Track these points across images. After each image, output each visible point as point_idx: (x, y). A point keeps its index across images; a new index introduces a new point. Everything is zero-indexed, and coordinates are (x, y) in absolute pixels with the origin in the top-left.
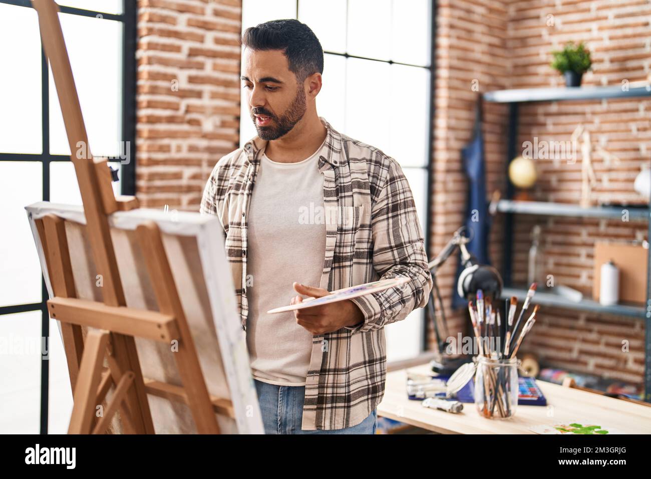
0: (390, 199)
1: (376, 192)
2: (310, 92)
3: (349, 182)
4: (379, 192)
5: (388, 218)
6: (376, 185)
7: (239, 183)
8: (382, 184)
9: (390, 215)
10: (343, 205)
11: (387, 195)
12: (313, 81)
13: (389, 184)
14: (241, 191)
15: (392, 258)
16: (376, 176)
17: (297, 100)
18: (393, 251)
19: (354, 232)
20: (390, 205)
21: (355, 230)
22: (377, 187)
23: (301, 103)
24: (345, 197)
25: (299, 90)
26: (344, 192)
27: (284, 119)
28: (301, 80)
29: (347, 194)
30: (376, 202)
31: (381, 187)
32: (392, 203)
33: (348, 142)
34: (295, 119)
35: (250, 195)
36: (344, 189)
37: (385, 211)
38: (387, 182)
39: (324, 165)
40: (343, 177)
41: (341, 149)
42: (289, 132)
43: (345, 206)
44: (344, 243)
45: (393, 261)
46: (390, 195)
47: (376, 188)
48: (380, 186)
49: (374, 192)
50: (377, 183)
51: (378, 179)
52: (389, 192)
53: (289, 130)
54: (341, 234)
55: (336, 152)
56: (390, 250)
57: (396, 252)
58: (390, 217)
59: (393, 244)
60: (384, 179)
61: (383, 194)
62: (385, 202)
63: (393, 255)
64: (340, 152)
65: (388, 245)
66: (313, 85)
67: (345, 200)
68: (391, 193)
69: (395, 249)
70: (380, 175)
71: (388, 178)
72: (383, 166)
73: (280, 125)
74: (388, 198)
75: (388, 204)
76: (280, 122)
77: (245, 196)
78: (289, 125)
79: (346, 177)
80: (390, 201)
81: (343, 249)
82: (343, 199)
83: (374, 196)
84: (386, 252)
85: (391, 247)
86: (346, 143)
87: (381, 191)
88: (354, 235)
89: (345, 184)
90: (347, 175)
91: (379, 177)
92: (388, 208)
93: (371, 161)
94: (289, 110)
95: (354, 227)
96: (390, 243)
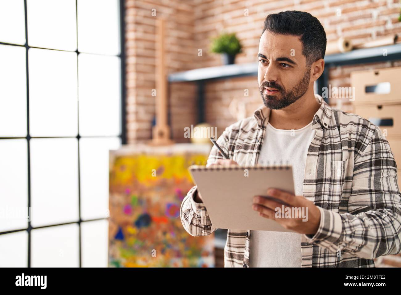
0: (374, 156)
1: (361, 147)
2: (314, 74)
3: (338, 142)
4: (364, 147)
5: (371, 171)
6: (362, 142)
7: (247, 144)
8: (367, 141)
9: (373, 168)
10: (333, 160)
11: (372, 151)
12: (317, 66)
13: (374, 142)
14: (249, 151)
15: (369, 200)
16: (363, 135)
17: (304, 80)
18: (371, 194)
19: (341, 183)
20: (373, 160)
21: (343, 181)
22: (363, 143)
23: (306, 82)
24: (334, 153)
25: (307, 71)
26: (334, 149)
27: (290, 94)
28: (310, 64)
29: (336, 151)
30: (360, 155)
31: (366, 144)
32: (375, 159)
33: (338, 112)
34: (299, 96)
35: (258, 153)
36: (334, 147)
37: (368, 164)
38: (372, 141)
39: (316, 123)
40: (333, 138)
41: (331, 117)
42: (291, 105)
43: (334, 160)
44: (333, 192)
45: (370, 203)
46: (374, 152)
47: (361, 144)
48: (366, 142)
49: (360, 147)
50: (363, 140)
51: (364, 137)
52: (374, 149)
53: (291, 103)
54: (330, 184)
55: (328, 117)
56: (369, 193)
57: (374, 196)
58: (373, 170)
59: (372, 188)
60: (370, 138)
61: (368, 149)
62: (369, 157)
63: (371, 198)
64: (330, 118)
65: (367, 188)
66: (317, 69)
67: (335, 156)
68: (375, 150)
69: (374, 192)
70: (367, 134)
71: (374, 137)
72: (370, 129)
73: (285, 98)
74: (372, 154)
75: (371, 159)
76: (286, 96)
77: (255, 155)
78: (292, 99)
79: (336, 138)
80: (374, 157)
81: (332, 198)
82: (333, 155)
83: (359, 150)
84: (364, 194)
85: (370, 191)
86: (337, 113)
87: (366, 147)
88: (342, 186)
89: (335, 143)
90: (336, 136)
91: (366, 136)
92: (371, 162)
93: (359, 124)
94: (297, 87)
95: (342, 178)
96: (370, 187)
